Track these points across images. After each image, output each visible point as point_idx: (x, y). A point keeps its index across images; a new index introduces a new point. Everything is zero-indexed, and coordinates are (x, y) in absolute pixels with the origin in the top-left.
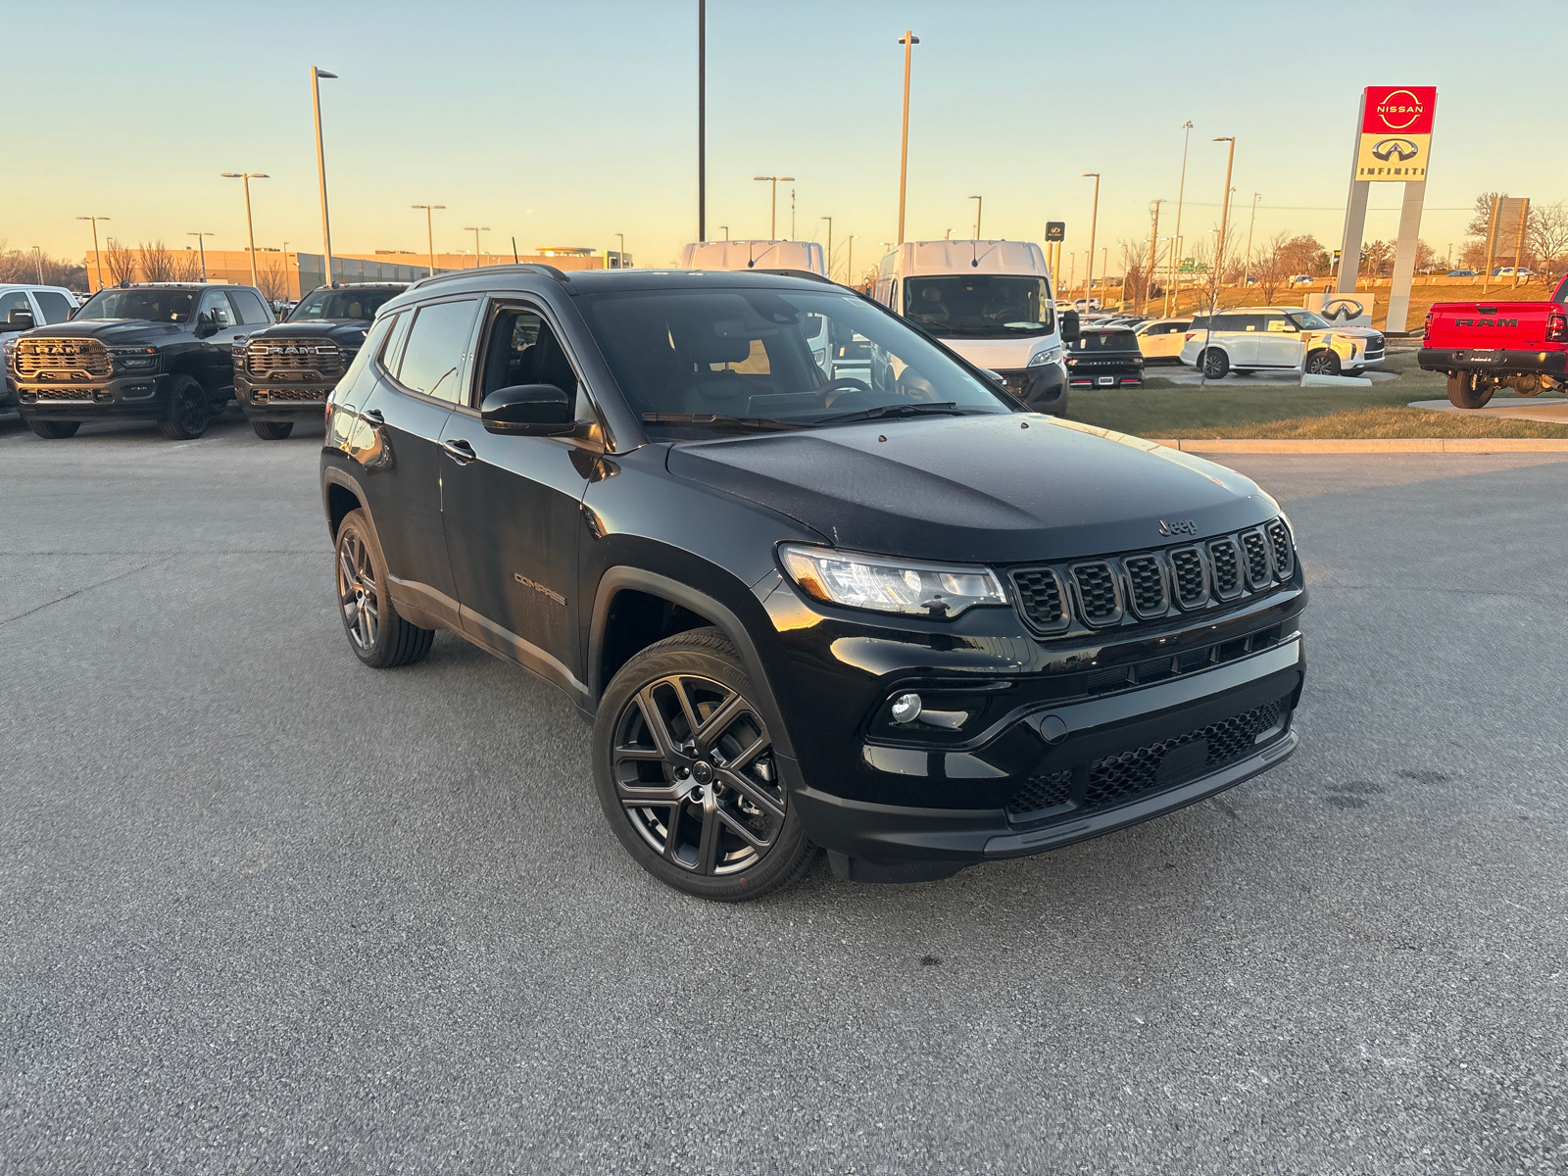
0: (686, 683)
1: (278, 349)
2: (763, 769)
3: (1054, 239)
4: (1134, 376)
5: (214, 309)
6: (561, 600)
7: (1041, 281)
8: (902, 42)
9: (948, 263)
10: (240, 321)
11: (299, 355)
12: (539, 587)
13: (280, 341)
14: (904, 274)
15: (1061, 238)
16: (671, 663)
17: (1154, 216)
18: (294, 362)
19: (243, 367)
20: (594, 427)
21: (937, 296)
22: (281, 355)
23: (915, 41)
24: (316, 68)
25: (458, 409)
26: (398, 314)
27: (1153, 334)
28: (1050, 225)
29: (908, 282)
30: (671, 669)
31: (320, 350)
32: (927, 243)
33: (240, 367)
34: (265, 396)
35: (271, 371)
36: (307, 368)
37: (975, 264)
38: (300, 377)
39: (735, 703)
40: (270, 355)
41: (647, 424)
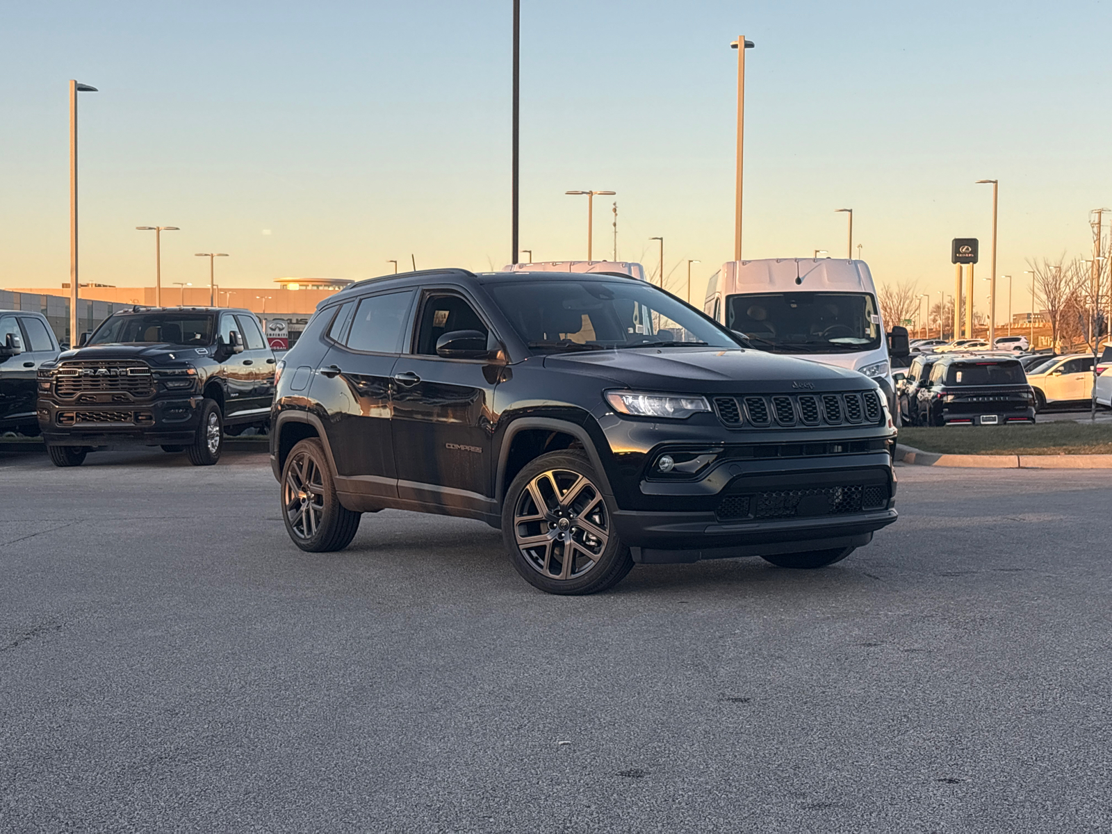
0: (555, 475)
1: (89, 372)
2: (597, 518)
3: (965, 260)
4: (1022, 414)
5: (10, 335)
6: (479, 450)
7: (868, 298)
8: (735, 46)
9: (771, 281)
10: (29, 348)
11: (110, 376)
12: (462, 447)
13: (91, 363)
14: (726, 292)
15: (975, 260)
16: (548, 464)
17: (1096, 230)
18: (104, 384)
19: (50, 389)
20: (499, 353)
21: (762, 314)
22: (91, 376)
23: (749, 45)
24: (76, 82)
25: (402, 356)
26: (341, 305)
27: (1069, 372)
28: (958, 243)
29: (731, 300)
30: (547, 467)
31: (132, 372)
32: (750, 261)
33: (46, 390)
34: (72, 418)
35: (79, 393)
36: (118, 389)
37: (799, 281)
38: (109, 399)
39: (582, 482)
40: (79, 377)
41: (530, 348)
